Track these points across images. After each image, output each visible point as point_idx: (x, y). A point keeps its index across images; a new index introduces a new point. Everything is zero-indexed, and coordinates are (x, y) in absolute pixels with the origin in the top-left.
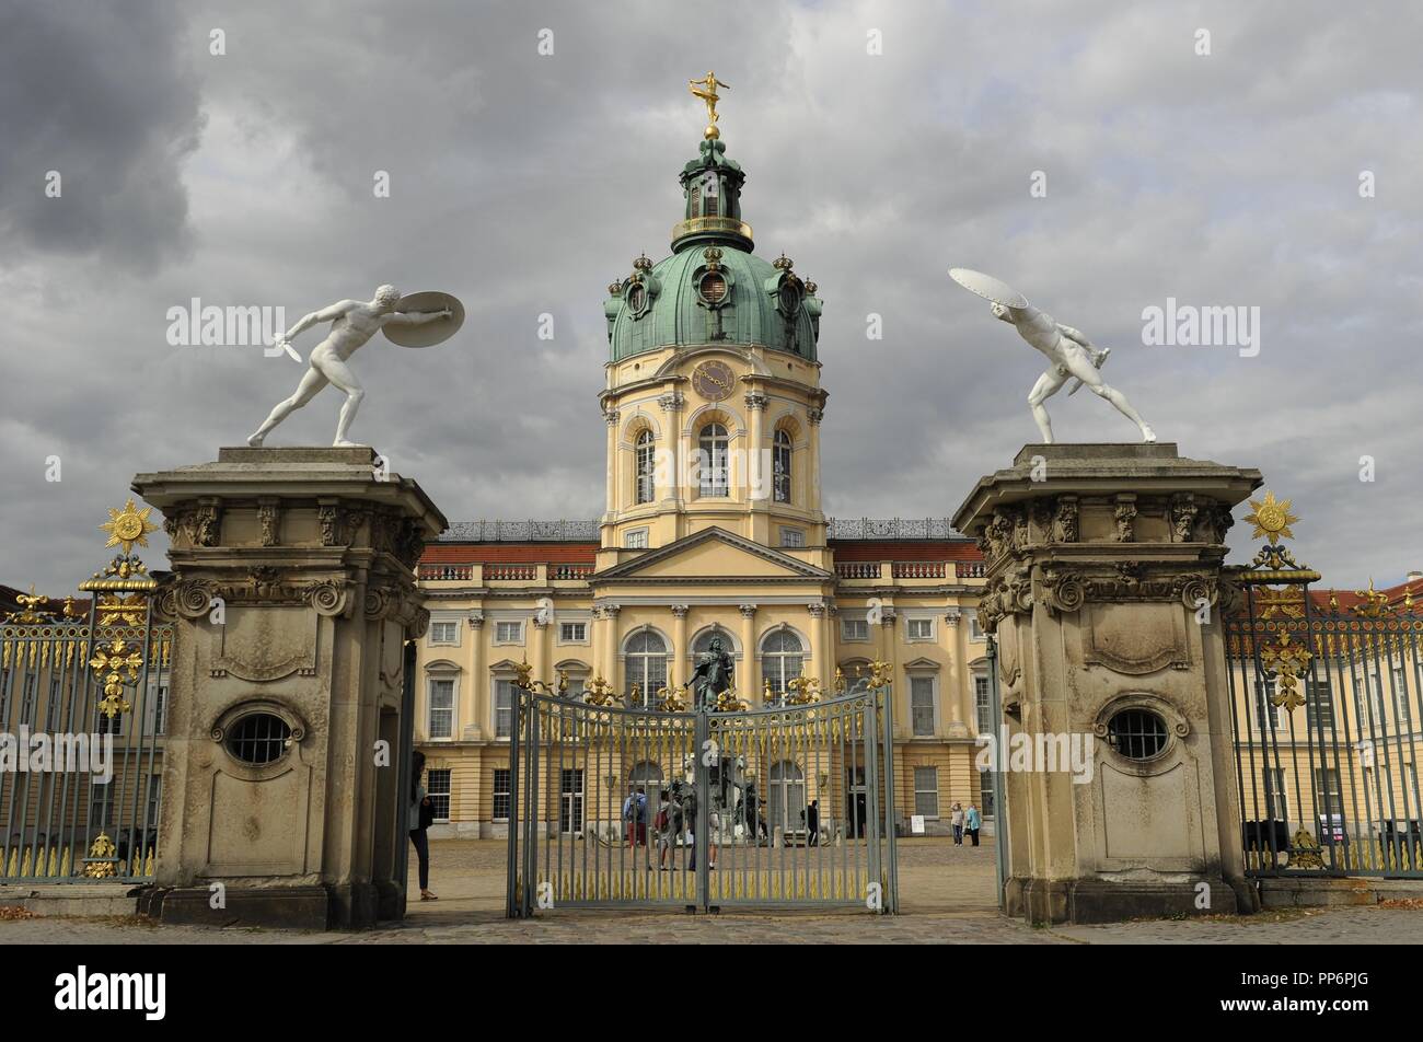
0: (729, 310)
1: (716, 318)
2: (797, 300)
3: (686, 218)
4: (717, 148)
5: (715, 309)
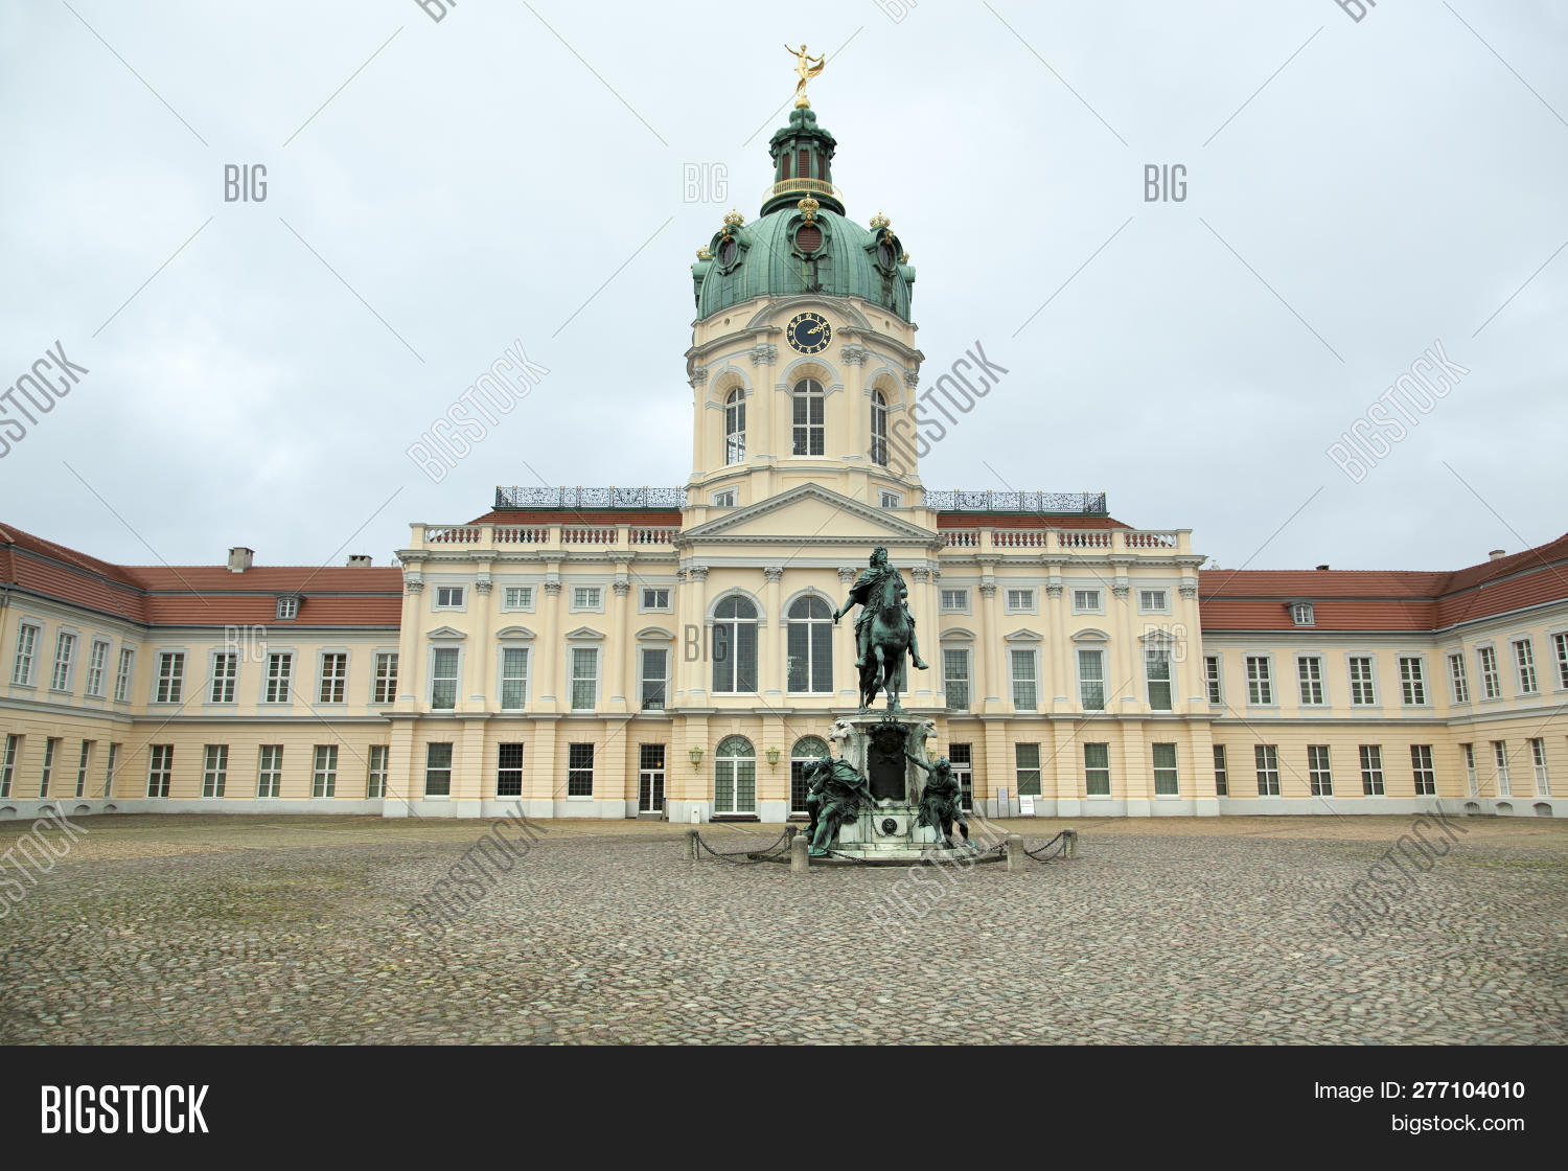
0: (826, 260)
1: (812, 269)
2: (893, 260)
3: (778, 180)
4: (808, 117)
5: (811, 260)
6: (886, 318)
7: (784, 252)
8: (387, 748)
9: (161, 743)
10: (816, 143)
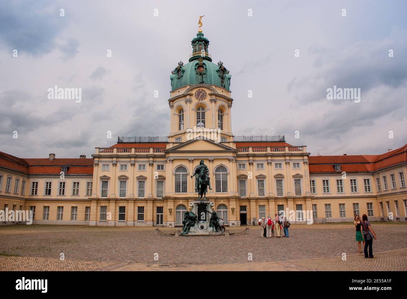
0: (205, 75)
1: (202, 77)
2: (224, 74)
3: (193, 52)
4: (202, 35)
5: (201, 75)
6: (222, 90)
7: (194, 73)
8: (90, 207)
9: (32, 206)
10: (204, 42)
